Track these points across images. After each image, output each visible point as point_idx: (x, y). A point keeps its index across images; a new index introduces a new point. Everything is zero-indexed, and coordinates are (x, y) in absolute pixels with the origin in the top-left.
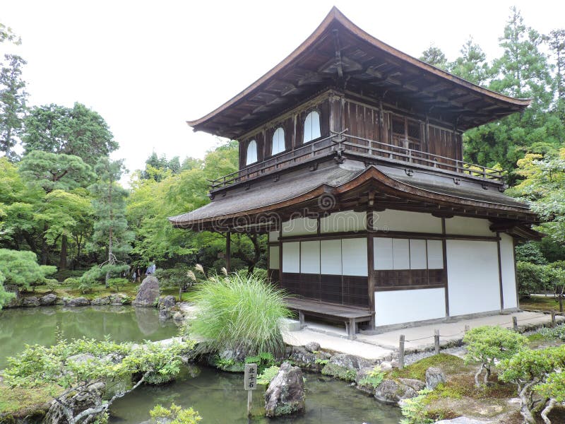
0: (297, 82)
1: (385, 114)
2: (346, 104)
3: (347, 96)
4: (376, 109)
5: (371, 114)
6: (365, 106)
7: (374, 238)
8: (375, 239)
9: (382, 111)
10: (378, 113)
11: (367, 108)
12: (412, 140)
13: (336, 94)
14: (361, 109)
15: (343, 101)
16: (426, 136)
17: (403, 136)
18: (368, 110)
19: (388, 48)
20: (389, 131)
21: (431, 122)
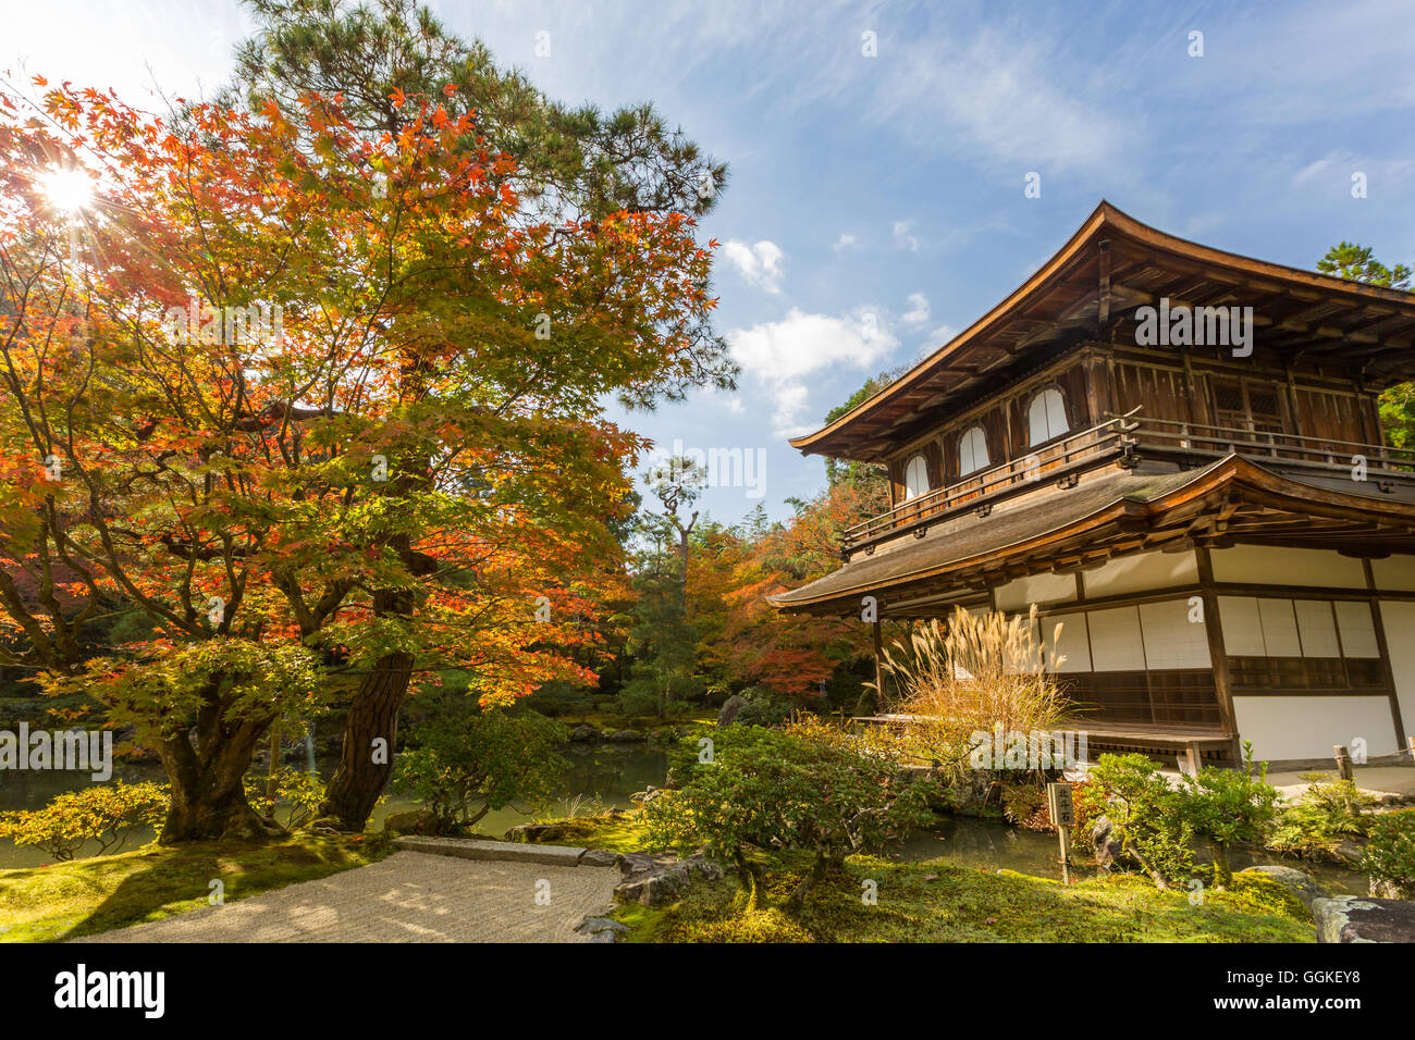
0: (1014, 344)
1: (1195, 376)
2: (1117, 368)
3: (1117, 355)
4: (1180, 370)
5: (1168, 380)
6: (1155, 367)
7: (1219, 597)
8: (1221, 600)
9: (1191, 373)
10: (1183, 376)
11: (1158, 371)
12: (1263, 419)
13: (1096, 354)
14: (1147, 373)
15: (1111, 364)
16: (1291, 409)
17: (1241, 413)
18: (1161, 374)
19: (1210, 253)
20: (1211, 407)
21: (1299, 381)
